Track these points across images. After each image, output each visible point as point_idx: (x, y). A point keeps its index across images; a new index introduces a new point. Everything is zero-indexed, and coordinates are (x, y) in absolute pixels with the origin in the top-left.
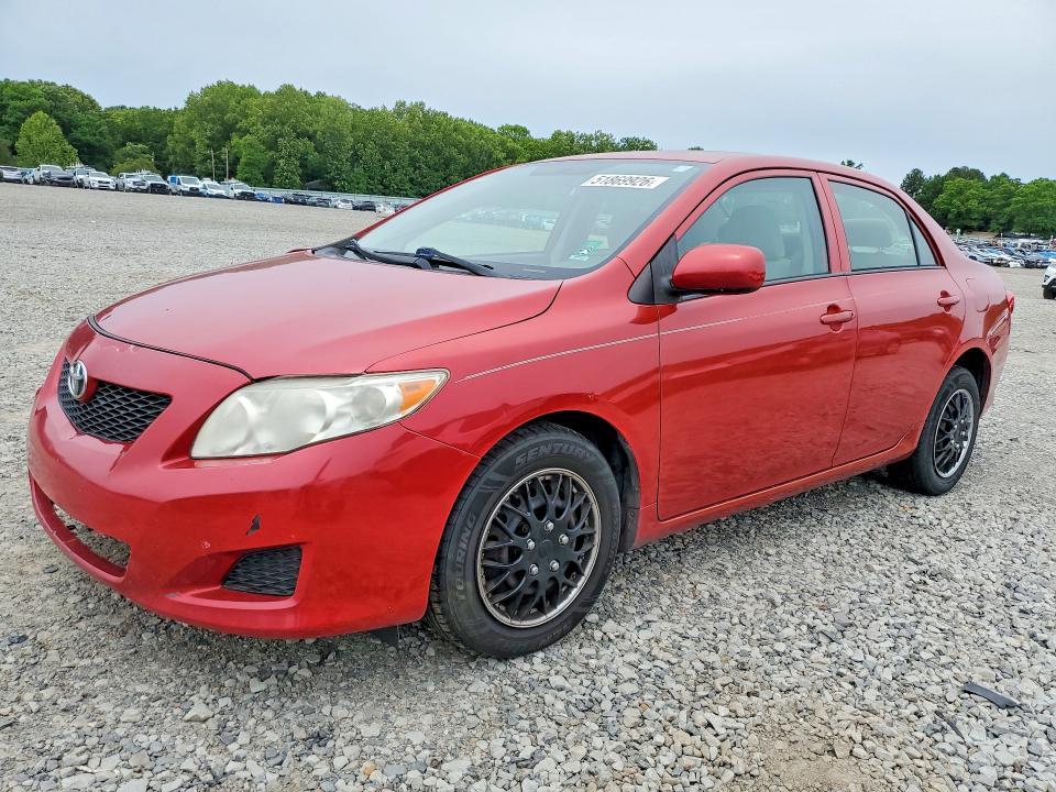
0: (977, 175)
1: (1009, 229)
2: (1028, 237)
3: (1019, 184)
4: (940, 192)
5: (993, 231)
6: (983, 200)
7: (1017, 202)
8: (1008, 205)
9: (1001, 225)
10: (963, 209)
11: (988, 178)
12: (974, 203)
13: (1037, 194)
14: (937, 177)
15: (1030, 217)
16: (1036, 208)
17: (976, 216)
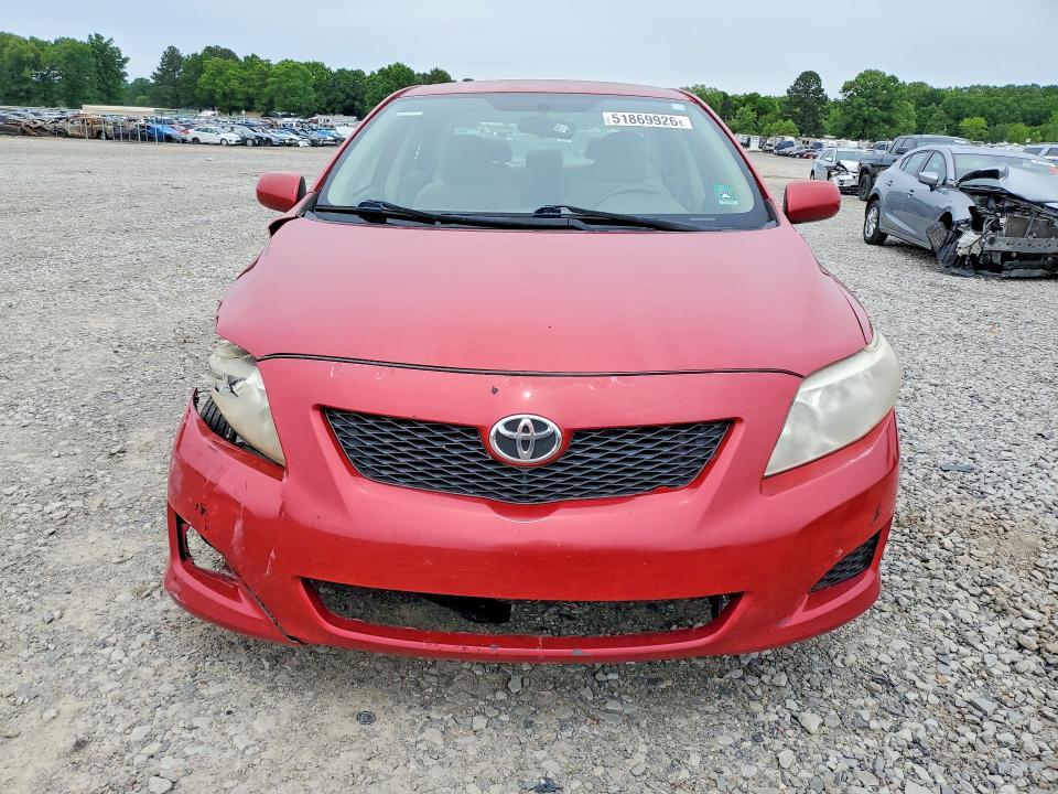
0: (228, 54)
1: (272, 109)
2: (289, 116)
3: (269, 65)
4: (201, 71)
5: (258, 112)
6: (243, 80)
7: (273, 83)
8: (266, 85)
9: (265, 105)
10: (227, 89)
11: (241, 58)
12: (235, 84)
13: (287, 74)
14: (195, 55)
15: (286, 97)
16: (289, 89)
17: (240, 97)
